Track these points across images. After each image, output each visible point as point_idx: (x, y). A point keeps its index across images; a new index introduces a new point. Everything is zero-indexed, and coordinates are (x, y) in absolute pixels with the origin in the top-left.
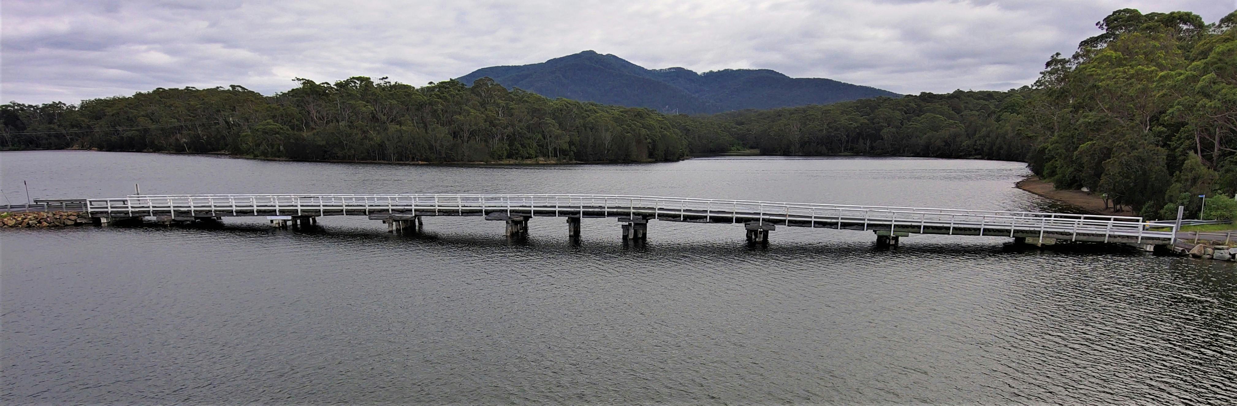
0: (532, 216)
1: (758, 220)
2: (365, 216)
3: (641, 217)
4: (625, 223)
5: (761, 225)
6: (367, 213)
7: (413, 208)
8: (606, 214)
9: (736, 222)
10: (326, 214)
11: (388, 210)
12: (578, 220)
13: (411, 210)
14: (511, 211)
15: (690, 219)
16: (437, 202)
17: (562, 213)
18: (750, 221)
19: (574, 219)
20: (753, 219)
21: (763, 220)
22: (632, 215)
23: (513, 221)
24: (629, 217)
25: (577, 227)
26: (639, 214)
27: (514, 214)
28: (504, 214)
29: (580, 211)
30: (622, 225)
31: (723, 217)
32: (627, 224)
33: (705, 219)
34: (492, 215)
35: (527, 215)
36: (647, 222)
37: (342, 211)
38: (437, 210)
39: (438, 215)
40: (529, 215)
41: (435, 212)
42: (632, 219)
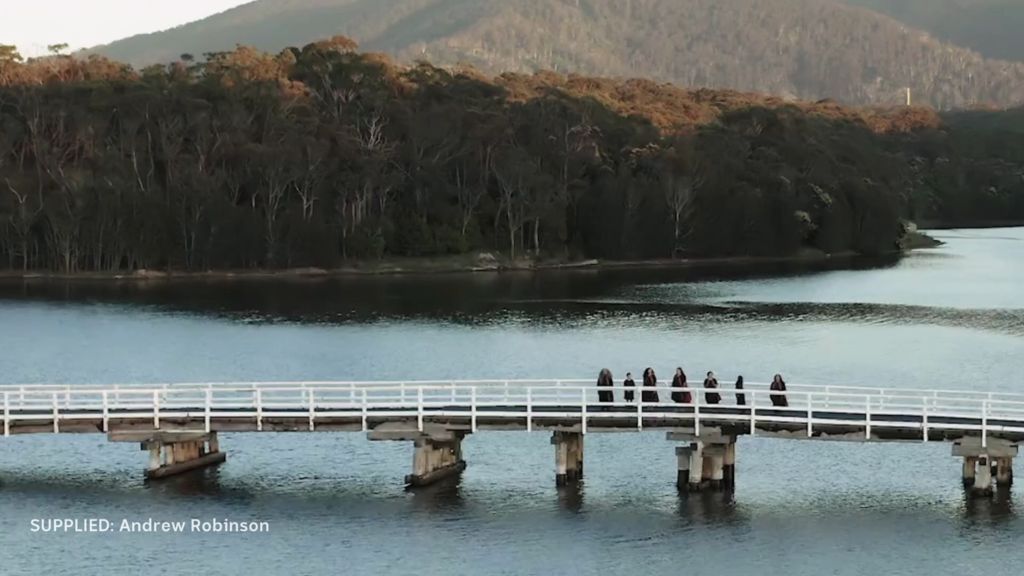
0: (474, 429)
1: (978, 433)
2: (100, 434)
3: (717, 430)
4: (681, 444)
5: (984, 445)
6: (106, 428)
7: (208, 415)
8: (640, 424)
9: (930, 439)
10: (16, 430)
11: (150, 421)
12: (576, 437)
13: (202, 420)
14: (425, 419)
15: (829, 434)
16: (261, 398)
17: (539, 423)
18: (961, 437)
19: (566, 432)
20: (967, 432)
21: (990, 434)
22: (697, 425)
23: (430, 442)
24: (690, 430)
25: (576, 454)
26: (713, 424)
27: (432, 424)
28: (407, 429)
29: (581, 418)
30: (677, 448)
31: (900, 430)
32: (688, 444)
33: (862, 433)
34: (382, 429)
35: (460, 429)
36: (734, 440)
37: (51, 422)
38: (259, 419)
39: (263, 430)
40: (467, 427)
41: (256, 422)
42: (697, 433)
